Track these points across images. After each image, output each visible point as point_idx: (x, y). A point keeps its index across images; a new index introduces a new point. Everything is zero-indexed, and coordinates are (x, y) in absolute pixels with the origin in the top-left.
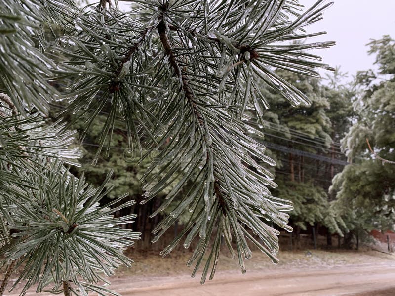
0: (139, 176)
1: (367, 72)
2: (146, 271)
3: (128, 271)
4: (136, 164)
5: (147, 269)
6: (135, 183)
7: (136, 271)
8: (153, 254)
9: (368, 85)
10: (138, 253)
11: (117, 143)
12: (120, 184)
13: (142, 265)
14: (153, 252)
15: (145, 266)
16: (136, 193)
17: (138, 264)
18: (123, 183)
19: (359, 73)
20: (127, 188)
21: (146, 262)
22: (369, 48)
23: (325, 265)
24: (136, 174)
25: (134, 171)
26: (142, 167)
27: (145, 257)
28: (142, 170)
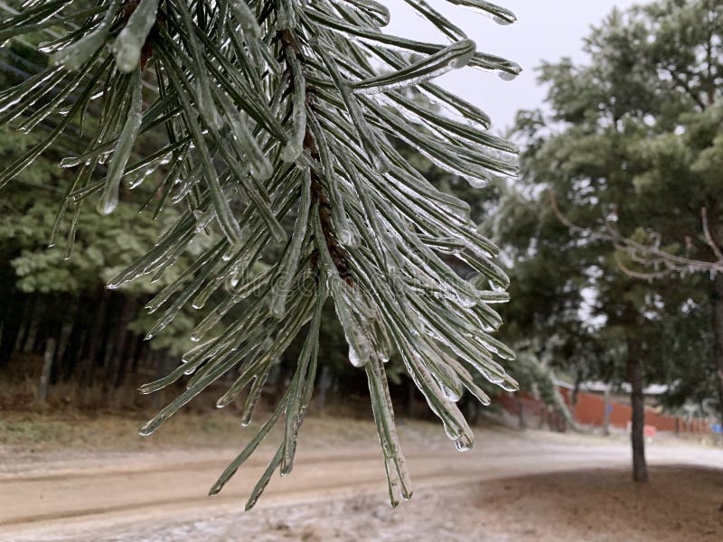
0: (93, 252)
1: (533, 114)
2: (95, 441)
3: (53, 441)
4: (89, 228)
5: (94, 437)
6: (84, 264)
7: (71, 440)
8: (109, 413)
9: (531, 135)
10: (76, 410)
11: (47, 177)
12: (49, 263)
13: (86, 431)
14: (110, 409)
15: (92, 433)
16: (83, 286)
17: (77, 429)
18: (56, 262)
19: (521, 112)
20: (64, 273)
21: (95, 425)
22: (540, 73)
23: (426, 442)
24: (86, 246)
25: (84, 241)
26: (101, 235)
27: (93, 417)
28: (100, 241)
